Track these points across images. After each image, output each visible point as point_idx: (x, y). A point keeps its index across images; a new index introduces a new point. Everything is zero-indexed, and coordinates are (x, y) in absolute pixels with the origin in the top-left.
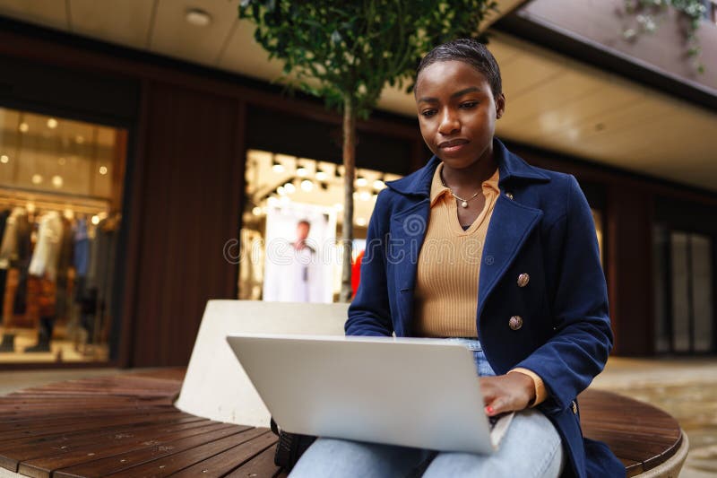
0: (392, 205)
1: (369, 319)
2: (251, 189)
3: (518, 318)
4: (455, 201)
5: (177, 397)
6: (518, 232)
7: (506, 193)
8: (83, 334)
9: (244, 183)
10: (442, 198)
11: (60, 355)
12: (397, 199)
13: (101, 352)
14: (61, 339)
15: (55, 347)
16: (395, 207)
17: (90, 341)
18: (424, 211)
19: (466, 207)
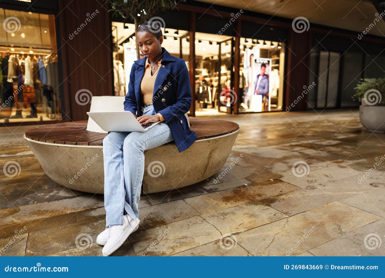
0: (135, 68)
1: (130, 102)
2: (115, 40)
3: (164, 99)
4: (151, 67)
5: (86, 128)
6: (164, 77)
7: (162, 65)
8: (50, 109)
9: (112, 37)
10: (148, 66)
11: (41, 118)
12: (137, 66)
13: (58, 117)
14: (40, 112)
15: (39, 115)
16: (136, 68)
17: (53, 112)
18: (143, 70)
19: (154, 69)
